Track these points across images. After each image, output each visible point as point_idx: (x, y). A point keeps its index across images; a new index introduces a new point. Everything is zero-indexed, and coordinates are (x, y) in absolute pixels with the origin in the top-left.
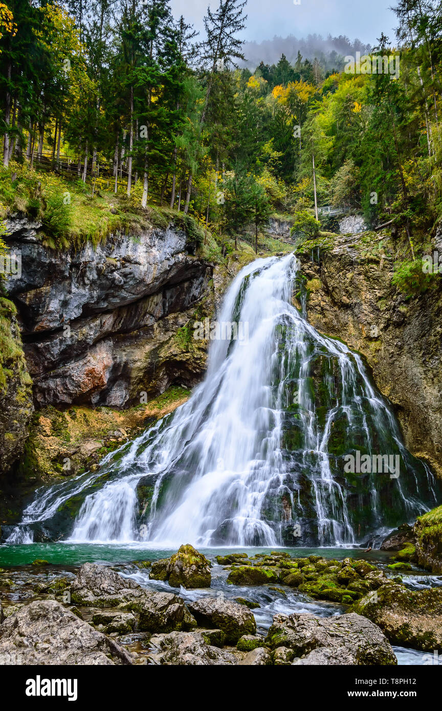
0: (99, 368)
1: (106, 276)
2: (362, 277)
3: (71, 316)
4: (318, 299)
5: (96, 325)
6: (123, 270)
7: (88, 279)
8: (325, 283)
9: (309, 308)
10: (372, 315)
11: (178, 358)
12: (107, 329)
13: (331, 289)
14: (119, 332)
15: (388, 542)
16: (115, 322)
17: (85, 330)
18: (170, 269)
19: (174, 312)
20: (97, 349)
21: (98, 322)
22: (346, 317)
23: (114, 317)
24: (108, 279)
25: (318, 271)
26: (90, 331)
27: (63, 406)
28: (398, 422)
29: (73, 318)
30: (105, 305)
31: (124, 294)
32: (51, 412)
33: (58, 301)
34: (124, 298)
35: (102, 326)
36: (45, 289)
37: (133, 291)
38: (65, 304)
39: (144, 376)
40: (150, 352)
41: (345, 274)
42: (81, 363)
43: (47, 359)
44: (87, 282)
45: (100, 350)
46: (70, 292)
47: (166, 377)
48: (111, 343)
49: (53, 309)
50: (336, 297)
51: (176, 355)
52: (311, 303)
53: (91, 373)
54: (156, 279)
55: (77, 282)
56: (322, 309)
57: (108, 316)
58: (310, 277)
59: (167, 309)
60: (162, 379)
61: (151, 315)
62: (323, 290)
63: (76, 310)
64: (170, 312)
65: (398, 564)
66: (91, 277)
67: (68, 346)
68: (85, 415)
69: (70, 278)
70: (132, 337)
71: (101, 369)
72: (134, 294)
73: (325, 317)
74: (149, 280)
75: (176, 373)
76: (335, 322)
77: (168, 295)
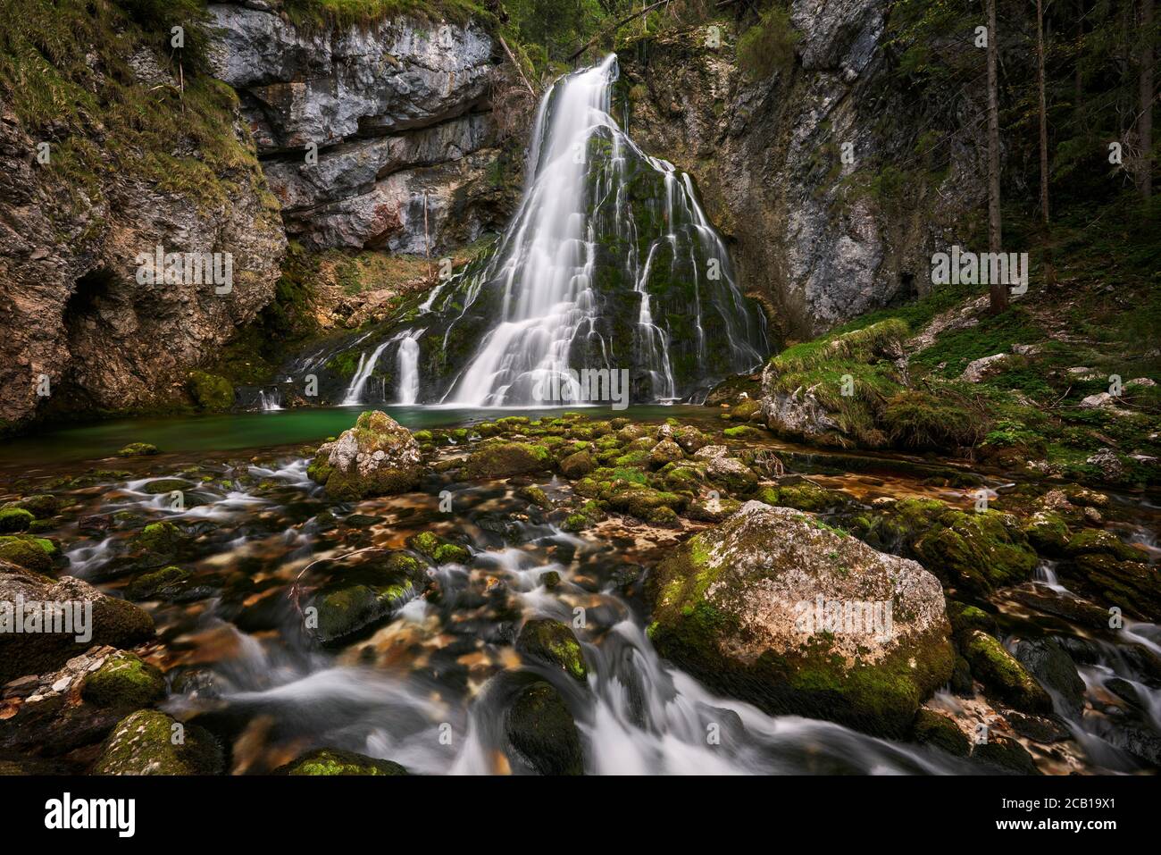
0: (392, 205)
1: (384, 79)
2: (696, 73)
3: (342, 131)
4: (642, 109)
5: (381, 149)
6: (406, 73)
7: (361, 82)
8: (652, 90)
9: (632, 122)
10: (705, 125)
11: (486, 198)
12: (399, 158)
13: (657, 95)
14: (417, 164)
15: (715, 395)
16: (409, 148)
17: (367, 152)
18: (473, 85)
19: (485, 147)
20: (390, 182)
21: (384, 144)
22: (674, 132)
23: (406, 142)
24: (387, 84)
25: (643, 73)
26: (372, 154)
27: (355, 251)
28: (730, 257)
29: (345, 134)
30: (389, 122)
31: (413, 109)
32: (336, 257)
33: (318, 106)
34: (414, 115)
35: (390, 150)
36: (297, 87)
37: (425, 107)
38: (329, 112)
39: (450, 219)
40: (456, 191)
41: (675, 73)
42: (367, 197)
43: (317, 187)
44: (360, 86)
45: (394, 185)
46: (336, 96)
47: (476, 221)
48: (409, 177)
49: (311, 116)
50: (664, 104)
51: (484, 194)
52: (635, 115)
53: (381, 211)
54: (454, 94)
55: (346, 85)
56: (648, 123)
57: (398, 140)
58: (633, 81)
59: (476, 141)
60: (472, 224)
61: (457, 146)
62: (650, 99)
63: (349, 124)
64: (482, 147)
65: (740, 428)
66: (365, 80)
67: (345, 171)
68: (381, 263)
69: (334, 76)
70: (434, 172)
71: (396, 207)
72: (427, 111)
73: (650, 133)
74: (445, 94)
75: (488, 216)
76: (662, 139)
77: (476, 124)
